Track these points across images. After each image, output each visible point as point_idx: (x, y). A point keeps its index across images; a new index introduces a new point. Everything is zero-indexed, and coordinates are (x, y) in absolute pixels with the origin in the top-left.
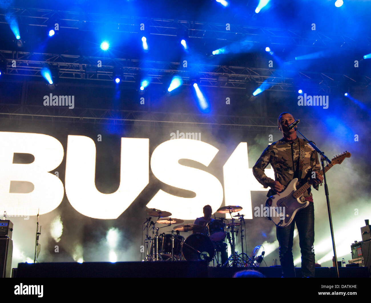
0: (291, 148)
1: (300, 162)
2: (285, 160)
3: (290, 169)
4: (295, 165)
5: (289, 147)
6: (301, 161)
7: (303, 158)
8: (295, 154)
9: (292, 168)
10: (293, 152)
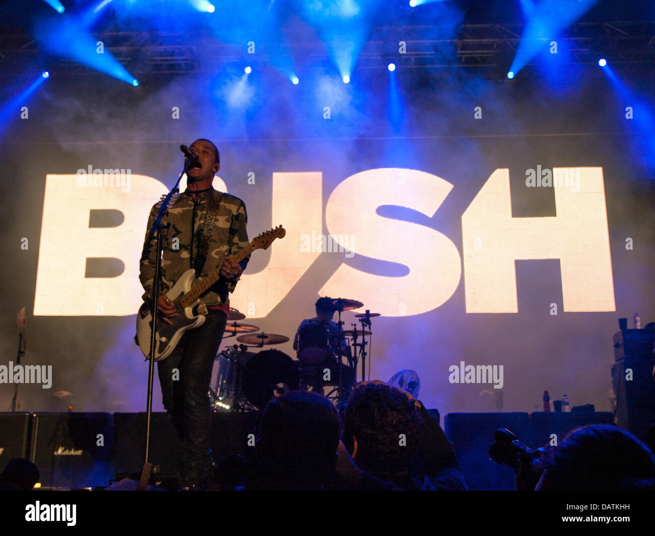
0: (193, 207)
1: (203, 240)
2: (177, 230)
3: (184, 249)
4: (196, 241)
5: (190, 206)
6: (205, 237)
7: (210, 232)
8: (197, 219)
9: (189, 247)
10: (195, 215)
